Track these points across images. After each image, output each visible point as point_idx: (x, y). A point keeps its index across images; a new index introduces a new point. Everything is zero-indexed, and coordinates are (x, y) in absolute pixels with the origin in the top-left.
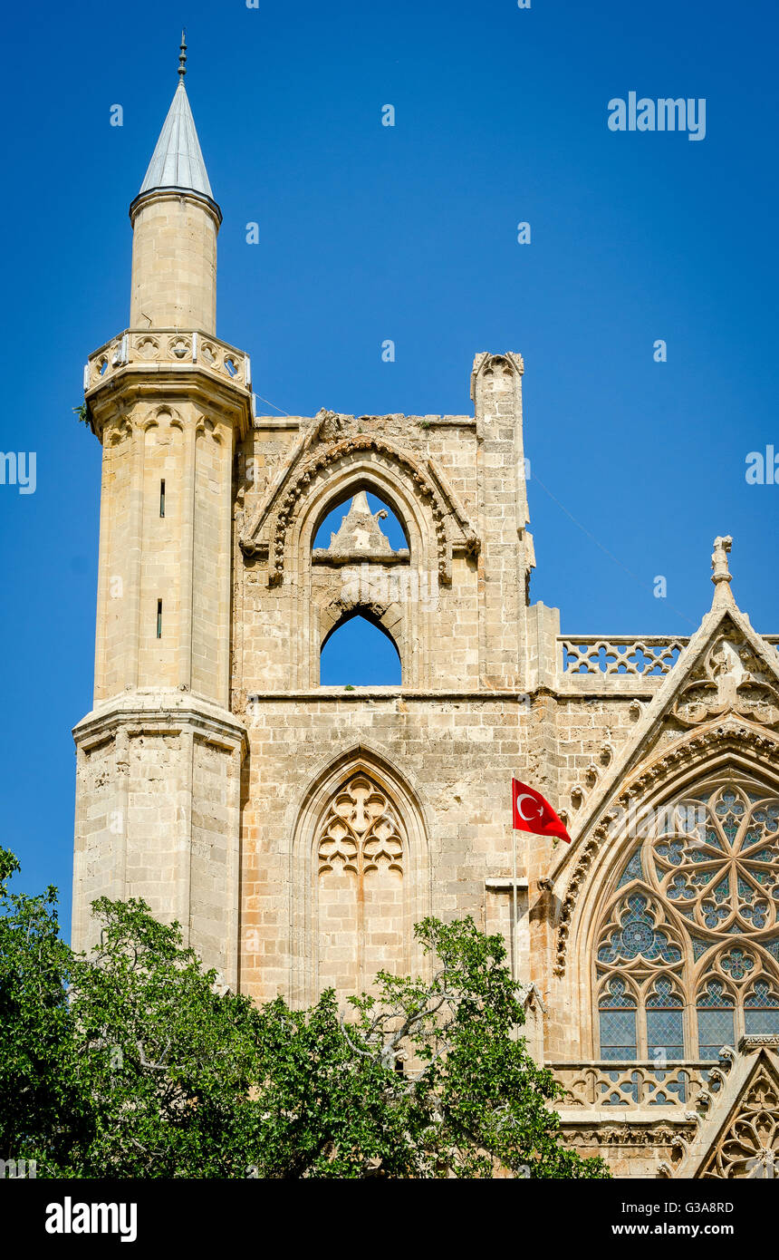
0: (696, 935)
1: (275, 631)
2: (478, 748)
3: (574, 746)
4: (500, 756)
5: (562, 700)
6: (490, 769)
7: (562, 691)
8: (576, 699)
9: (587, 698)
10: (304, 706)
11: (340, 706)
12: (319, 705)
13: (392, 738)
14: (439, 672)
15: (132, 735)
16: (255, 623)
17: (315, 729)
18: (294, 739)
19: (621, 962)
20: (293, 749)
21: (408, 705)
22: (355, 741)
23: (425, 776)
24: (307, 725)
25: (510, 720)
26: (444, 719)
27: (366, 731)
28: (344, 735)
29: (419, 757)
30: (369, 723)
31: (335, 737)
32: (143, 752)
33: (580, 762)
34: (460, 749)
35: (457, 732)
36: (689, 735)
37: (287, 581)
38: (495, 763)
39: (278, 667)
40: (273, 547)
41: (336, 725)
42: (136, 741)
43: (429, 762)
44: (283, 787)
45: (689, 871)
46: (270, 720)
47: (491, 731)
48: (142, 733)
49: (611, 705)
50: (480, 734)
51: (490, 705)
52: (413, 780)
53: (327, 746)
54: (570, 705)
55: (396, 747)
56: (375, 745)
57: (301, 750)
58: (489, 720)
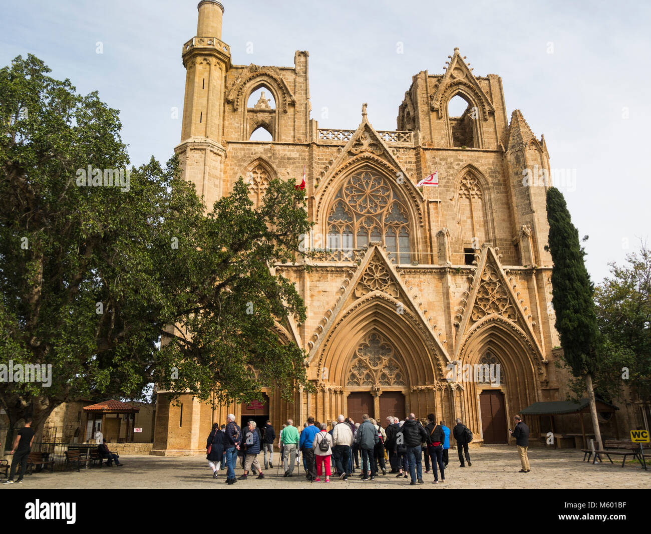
0: (357, 214)
1: (236, 124)
2: (294, 159)
3: (322, 159)
4: (300, 161)
5: (319, 146)
6: (298, 165)
7: (318, 143)
8: (323, 146)
9: (326, 146)
10: (244, 145)
11: (254, 145)
12: (248, 145)
13: (269, 155)
14: (283, 137)
15: (191, 150)
16: (230, 122)
17: (247, 152)
18: (240, 154)
19: (335, 222)
20: (240, 157)
21: (274, 146)
22: (258, 155)
23: (279, 166)
24: (244, 150)
25: (304, 151)
26: (284, 150)
27: (261, 153)
28: (255, 154)
29: (277, 161)
30: (263, 151)
31: (252, 154)
32: (195, 155)
33: (324, 164)
34: (289, 159)
35: (288, 154)
36: (355, 157)
37: (239, 110)
38: (299, 163)
39: (236, 134)
40: (236, 100)
41: (253, 151)
42: (193, 151)
43: (280, 162)
44: (236, 168)
45: (355, 196)
46: (233, 149)
47: (298, 154)
48: (195, 149)
49: (333, 148)
50: (295, 155)
51: (298, 147)
52: (274, 166)
53: (250, 157)
54: (321, 148)
55: (270, 158)
56: (264, 157)
57: (242, 157)
58: (298, 151)
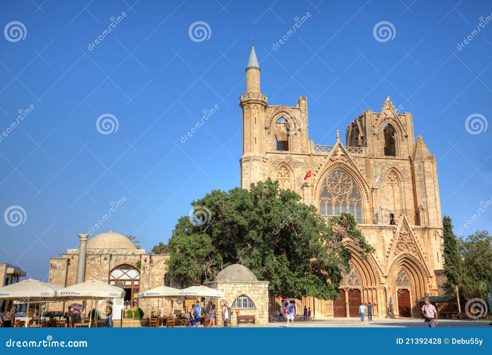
0: (334, 194)
1: (270, 142)
2: (302, 163)
3: (316, 163)
4: (305, 164)
6: (303, 166)
7: (314, 154)
9: (318, 155)
10: (275, 154)
11: (280, 155)
12: (277, 154)
13: (288, 160)
14: (295, 150)
15: (253, 160)
16: (267, 140)
17: (277, 158)
18: (274, 160)
19: (323, 198)
21: (291, 155)
22: (283, 160)
23: (293, 167)
24: (275, 157)
25: (306, 158)
26: (297, 158)
27: (285, 159)
29: (293, 164)
30: (285, 158)
32: (255, 163)
33: (317, 166)
34: (299, 163)
35: (298, 160)
36: (334, 162)
37: (271, 133)
39: (270, 147)
40: (269, 127)
41: (280, 158)
42: (254, 161)
44: (272, 168)
45: (333, 184)
46: (270, 157)
47: (304, 160)
49: (322, 157)
50: (302, 160)
51: (303, 156)
52: (292, 167)
53: (279, 161)
54: (315, 156)
55: (289, 162)
56: (286, 161)
57: (275, 162)
58: (303, 158)
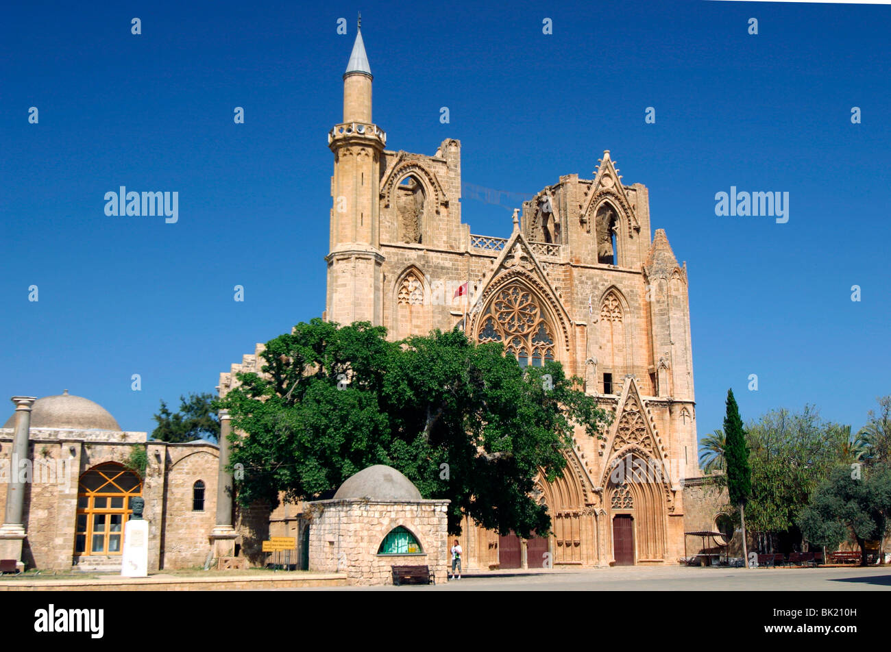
0: (505, 332)
1: (387, 223)
2: (448, 269)
3: (475, 271)
4: (454, 271)
5: (472, 255)
6: (450, 275)
7: (472, 253)
8: (476, 256)
9: (478, 256)
10: (396, 249)
11: (407, 250)
12: (401, 249)
13: (422, 263)
14: (436, 243)
15: (357, 258)
17: (400, 257)
18: (394, 259)
19: (485, 339)
20: (393, 263)
21: (427, 252)
22: (412, 262)
23: (431, 276)
24: (397, 255)
25: (457, 260)
26: (438, 258)
27: (415, 259)
28: (408, 260)
29: (430, 269)
30: (416, 257)
31: (405, 260)
32: (360, 264)
33: (477, 276)
34: (442, 268)
35: (441, 262)
36: (507, 271)
37: (390, 206)
38: (452, 274)
39: (387, 235)
40: (387, 195)
41: (406, 256)
42: (357, 260)
43: (433, 272)
44: (391, 275)
45: (504, 312)
46: (387, 253)
47: (451, 263)
48: (359, 258)
49: (485, 259)
50: (448, 264)
51: (451, 255)
52: (428, 276)
53: (403, 263)
54: (474, 258)
55: (424, 265)
56: (418, 264)
57: (396, 264)
58: (451, 260)
